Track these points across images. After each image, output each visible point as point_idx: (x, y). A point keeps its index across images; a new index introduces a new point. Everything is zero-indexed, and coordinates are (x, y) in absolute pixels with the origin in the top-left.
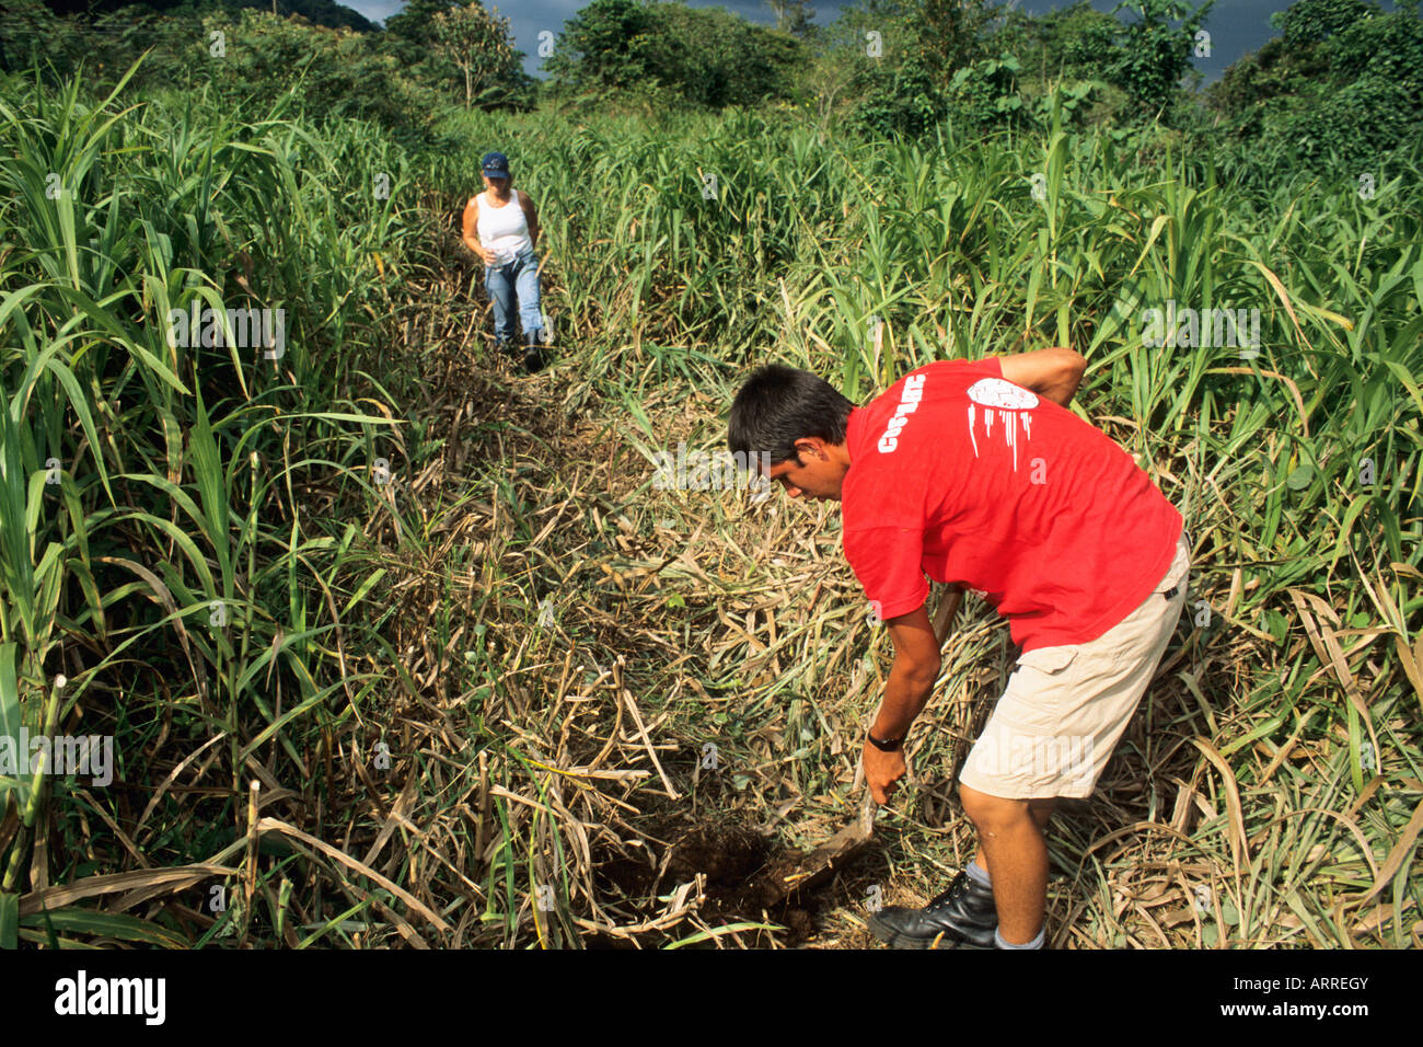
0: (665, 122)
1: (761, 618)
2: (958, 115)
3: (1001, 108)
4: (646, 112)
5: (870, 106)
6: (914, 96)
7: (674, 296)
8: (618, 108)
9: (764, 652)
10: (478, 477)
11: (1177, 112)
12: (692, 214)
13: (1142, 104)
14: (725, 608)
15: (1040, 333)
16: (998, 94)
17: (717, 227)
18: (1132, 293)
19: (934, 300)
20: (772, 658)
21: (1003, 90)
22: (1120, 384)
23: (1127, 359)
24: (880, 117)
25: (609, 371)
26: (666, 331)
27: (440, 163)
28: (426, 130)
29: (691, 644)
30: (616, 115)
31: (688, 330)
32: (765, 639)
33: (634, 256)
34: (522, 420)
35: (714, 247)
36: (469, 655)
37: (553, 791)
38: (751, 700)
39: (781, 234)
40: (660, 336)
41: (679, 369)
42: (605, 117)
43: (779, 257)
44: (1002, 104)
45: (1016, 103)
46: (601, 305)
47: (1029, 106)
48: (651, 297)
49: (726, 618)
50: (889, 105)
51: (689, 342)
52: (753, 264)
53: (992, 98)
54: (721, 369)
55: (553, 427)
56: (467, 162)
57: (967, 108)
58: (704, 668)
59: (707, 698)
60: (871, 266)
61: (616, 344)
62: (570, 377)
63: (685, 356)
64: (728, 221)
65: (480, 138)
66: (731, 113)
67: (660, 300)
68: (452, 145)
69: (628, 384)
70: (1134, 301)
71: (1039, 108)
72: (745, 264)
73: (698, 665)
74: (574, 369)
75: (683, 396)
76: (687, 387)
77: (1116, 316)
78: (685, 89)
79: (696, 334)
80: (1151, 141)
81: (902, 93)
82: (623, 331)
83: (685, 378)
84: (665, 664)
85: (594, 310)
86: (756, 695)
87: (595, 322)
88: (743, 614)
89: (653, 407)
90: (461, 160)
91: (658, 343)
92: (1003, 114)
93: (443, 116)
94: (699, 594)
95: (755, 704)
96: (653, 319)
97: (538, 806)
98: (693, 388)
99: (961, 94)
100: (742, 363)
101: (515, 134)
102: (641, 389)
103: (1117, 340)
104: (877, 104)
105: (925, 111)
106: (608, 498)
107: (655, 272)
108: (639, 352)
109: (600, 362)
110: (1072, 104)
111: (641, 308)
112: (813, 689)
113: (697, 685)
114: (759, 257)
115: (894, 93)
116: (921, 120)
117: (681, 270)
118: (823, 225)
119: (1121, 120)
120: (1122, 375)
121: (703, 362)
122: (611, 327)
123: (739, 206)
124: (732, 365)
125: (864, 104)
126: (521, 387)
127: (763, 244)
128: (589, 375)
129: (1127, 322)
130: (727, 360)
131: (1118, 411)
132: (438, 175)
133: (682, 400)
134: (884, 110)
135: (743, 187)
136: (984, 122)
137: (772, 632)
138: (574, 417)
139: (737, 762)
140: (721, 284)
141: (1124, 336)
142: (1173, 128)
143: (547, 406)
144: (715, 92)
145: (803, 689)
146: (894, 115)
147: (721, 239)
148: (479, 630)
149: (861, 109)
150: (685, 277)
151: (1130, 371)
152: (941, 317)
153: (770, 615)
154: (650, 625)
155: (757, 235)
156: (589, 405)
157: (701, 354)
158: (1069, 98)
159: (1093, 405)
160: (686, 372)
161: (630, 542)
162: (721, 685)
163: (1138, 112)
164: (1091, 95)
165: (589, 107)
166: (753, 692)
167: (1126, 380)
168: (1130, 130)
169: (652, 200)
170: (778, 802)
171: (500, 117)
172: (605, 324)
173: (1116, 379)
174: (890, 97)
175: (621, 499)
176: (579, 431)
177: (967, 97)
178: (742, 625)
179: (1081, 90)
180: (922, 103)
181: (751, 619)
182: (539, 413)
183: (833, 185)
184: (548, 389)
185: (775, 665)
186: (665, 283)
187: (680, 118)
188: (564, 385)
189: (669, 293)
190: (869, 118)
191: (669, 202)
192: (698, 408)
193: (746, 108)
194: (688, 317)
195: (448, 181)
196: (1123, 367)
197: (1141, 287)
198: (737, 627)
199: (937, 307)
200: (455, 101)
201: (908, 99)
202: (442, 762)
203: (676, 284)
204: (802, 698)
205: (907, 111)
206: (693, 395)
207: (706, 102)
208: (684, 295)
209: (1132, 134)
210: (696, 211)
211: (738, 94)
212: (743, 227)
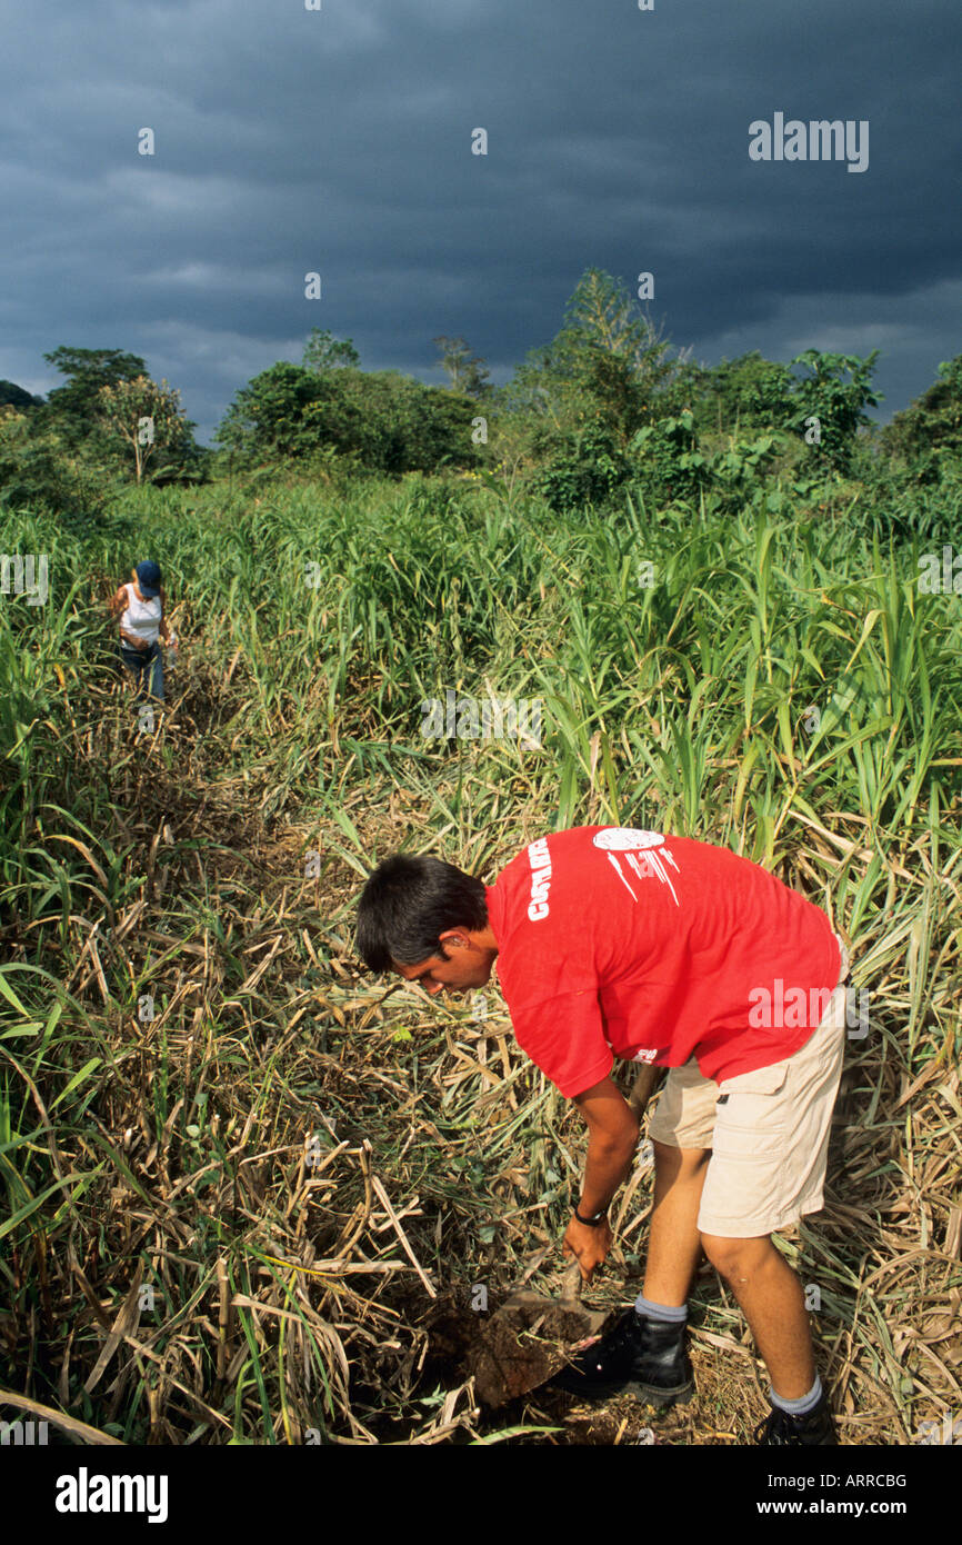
0: (344, 492)
1: (492, 1045)
2: (642, 474)
3: (683, 466)
4: (324, 481)
5: (553, 469)
6: (597, 457)
7: (369, 688)
8: (295, 478)
9: (499, 1085)
10: (179, 907)
11: (856, 462)
12: (386, 601)
13: (822, 456)
14: (454, 1038)
15: (760, 731)
16: (680, 452)
17: (412, 614)
18: (848, 685)
19: (645, 691)
20: (507, 1092)
21: (684, 448)
22: (845, 778)
23: (851, 754)
24: (563, 480)
25: (306, 770)
26: (365, 725)
27: (113, 548)
28: (98, 511)
29: (420, 1078)
30: (293, 486)
31: (388, 722)
32: (498, 1071)
33: (327, 646)
34: (217, 829)
35: (409, 634)
36: (193, 1130)
37: (299, 1291)
38: (488, 1140)
39: (478, 618)
40: (358, 731)
41: (379, 764)
42: (281, 488)
43: (476, 641)
44: (685, 461)
45: (698, 460)
46: (293, 697)
47: (711, 464)
48: (346, 689)
49: (456, 1049)
50: (572, 468)
51: (389, 735)
52: (450, 650)
53: (674, 456)
54: (424, 762)
55: (249, 834)
56: (142, 544)
57: (649, 466)
58: (436, 1105)
59: (442, 1142)
60: (577, 657)
61: (312, 742)
62: (265, 778)
63: (385, 750)
64: (423, 606)
65: (153, 516)
66: (413, 478)
67: (355, 692)
68: (126, 527)
69: (327, 783)
70: (851, 693)
71: (722, 465)
72: (443, 650)
73: (431, 1103)
74: (270, 769)
75: (386, 793)
76: (390, 784)
77: (835, 709)
78: (362, 456)
79: (396, 726)
80: (835, 493)
81: (585, 455)
82: (319, 727)
83: (387, 773)
84: (396, 1106)
85: (286, 703)
86: (494, 1133)
87: (289, 717)
88: (473, 1044)
89: (355, 807)
90: (135, 544)
91: (356, 737)
92: (686, 471)
93: (115, 498)
94: (426, 1024)
95: (494, 1143)
96: (350, 712)
97: (283, 1314)
98: (396, 784)
99: (642, 453)
100: (445, 754)
101: (189, 511)
102: (342, 788)
103: (839, 733)
104: (559, 467)
105: (609, 472)
106: (316, 915)
107: (350, 663)
108: (337, 749)
109: (298, 761)
110: (754, 459)
111: (337, 702)
112: (554, 1122)
113: (431, 1128)
114: (457, 644)
115: (577, 455)
116: (605, 482)
117: (377, 659)
118: (520, 607)
119: (801, 472)
120: (846, 769)
121: (404, 755)
122: (306, 723)
123: (433, 590)
124: (435, 757)
125: (547, 467)
126: (214, 792)
127: (460, 629)
128: (286, 775)
129: (846, 714)
130: (429, 752)
131: (845, 804)
132: (111, 560)
133: (386, 798)
134: (568, 473)
135: (437, 571)
136: (667, 480)
137: (506, 1061)
138: (272, 822)
139: (481, 1213)
140: (419, 673)
141: (845, 728)
142: (855, 478)
143: (243, 811)
144: (394, 459)
145: (544, 1124)
146: (578, 478)
147: (416, 625)
148: (200, 1099)
149: (545, 473)
150: (382, 668)
151: (854, 764)
152: (654, 708)
153: (502, 1042)
154: (376, 1062)
155: (454, 621)
156: (287, 807)
157: (401, 748)
158: (751, 454)
159: (820, 802)
160: (388, 768)
161: (344, 965)
162: (456, 1124)
163: (819, 463)
164: (771, 450)
165: (265, 480)
166: (491, 1130)
167: (851, 774)
168: (813, 483)
169: (346, 593)
170: (529, 1253)
171: (173, 493)
172: (299, 719)
173: (840, 774)
174: (572, 460)
175: (331, 917)
176: (278, 837)
177: (649, 455)
178: (475, 1057)
179: (762, 445)
180: (606, 465)
181: (482, 1048)
182: (235, 819)
183: (528, 562)
184: (242, 791)
185: (512, 1097)
186: (360, 673)
187: (358, 486)
188: (259, 788)
189: (364, 684)
190: (553, 481)
191: (363, 594)
192: (403, 808)
193: (426, 474)
194: (387, 710)
195: (122, 566)
196: (847, 762)
197: (858, 678)
198: (468, 1058)
199: (648, 699)
200: (126, 481)
201: (591, 461)
202: (168, 1259)
203: (372, 674)
204: (544, 1136)
205: (590, 472)
206: (397, 791)
207: (385, 467)
208: (383, 684)
209: (815, 487)
210: (391, 599)
211: (416, 459)
212: (438, 614)
